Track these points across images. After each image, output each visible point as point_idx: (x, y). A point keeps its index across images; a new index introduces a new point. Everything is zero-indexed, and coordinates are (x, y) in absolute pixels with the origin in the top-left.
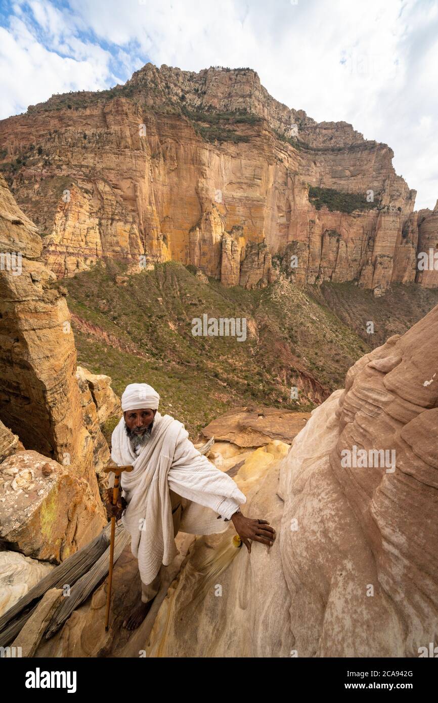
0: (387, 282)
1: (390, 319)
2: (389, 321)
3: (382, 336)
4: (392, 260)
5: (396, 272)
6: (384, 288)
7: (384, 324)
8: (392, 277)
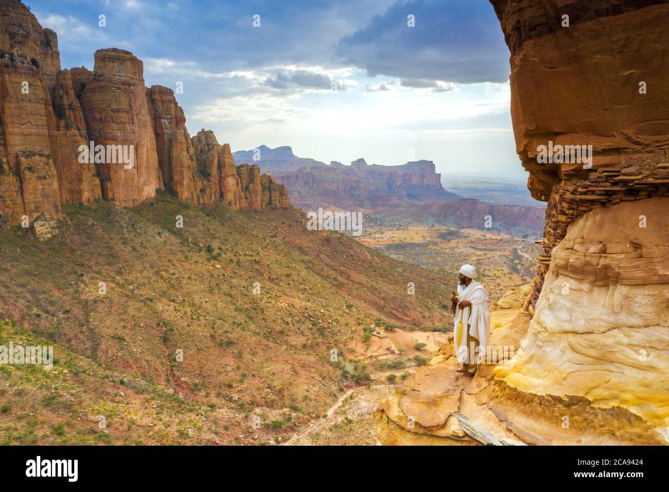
0: (55, 206)
1: (85, 278)
2: (83, 282)
3: (81, 317)
4: (51, 161)
5: (66, 185)
6: (52, 219)
7: (77, 291)
8: (61, 195)
